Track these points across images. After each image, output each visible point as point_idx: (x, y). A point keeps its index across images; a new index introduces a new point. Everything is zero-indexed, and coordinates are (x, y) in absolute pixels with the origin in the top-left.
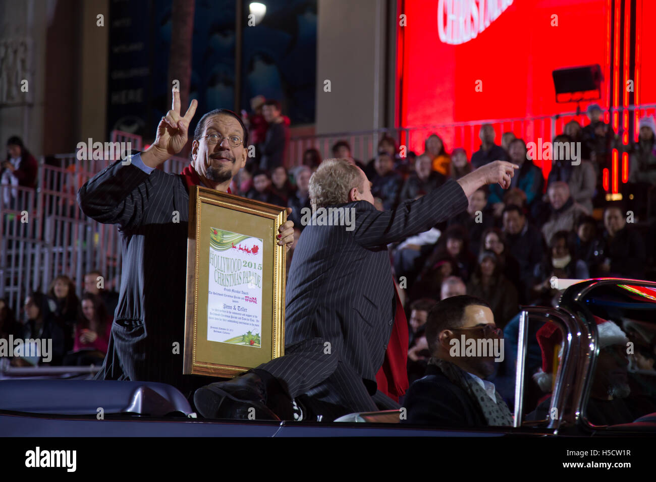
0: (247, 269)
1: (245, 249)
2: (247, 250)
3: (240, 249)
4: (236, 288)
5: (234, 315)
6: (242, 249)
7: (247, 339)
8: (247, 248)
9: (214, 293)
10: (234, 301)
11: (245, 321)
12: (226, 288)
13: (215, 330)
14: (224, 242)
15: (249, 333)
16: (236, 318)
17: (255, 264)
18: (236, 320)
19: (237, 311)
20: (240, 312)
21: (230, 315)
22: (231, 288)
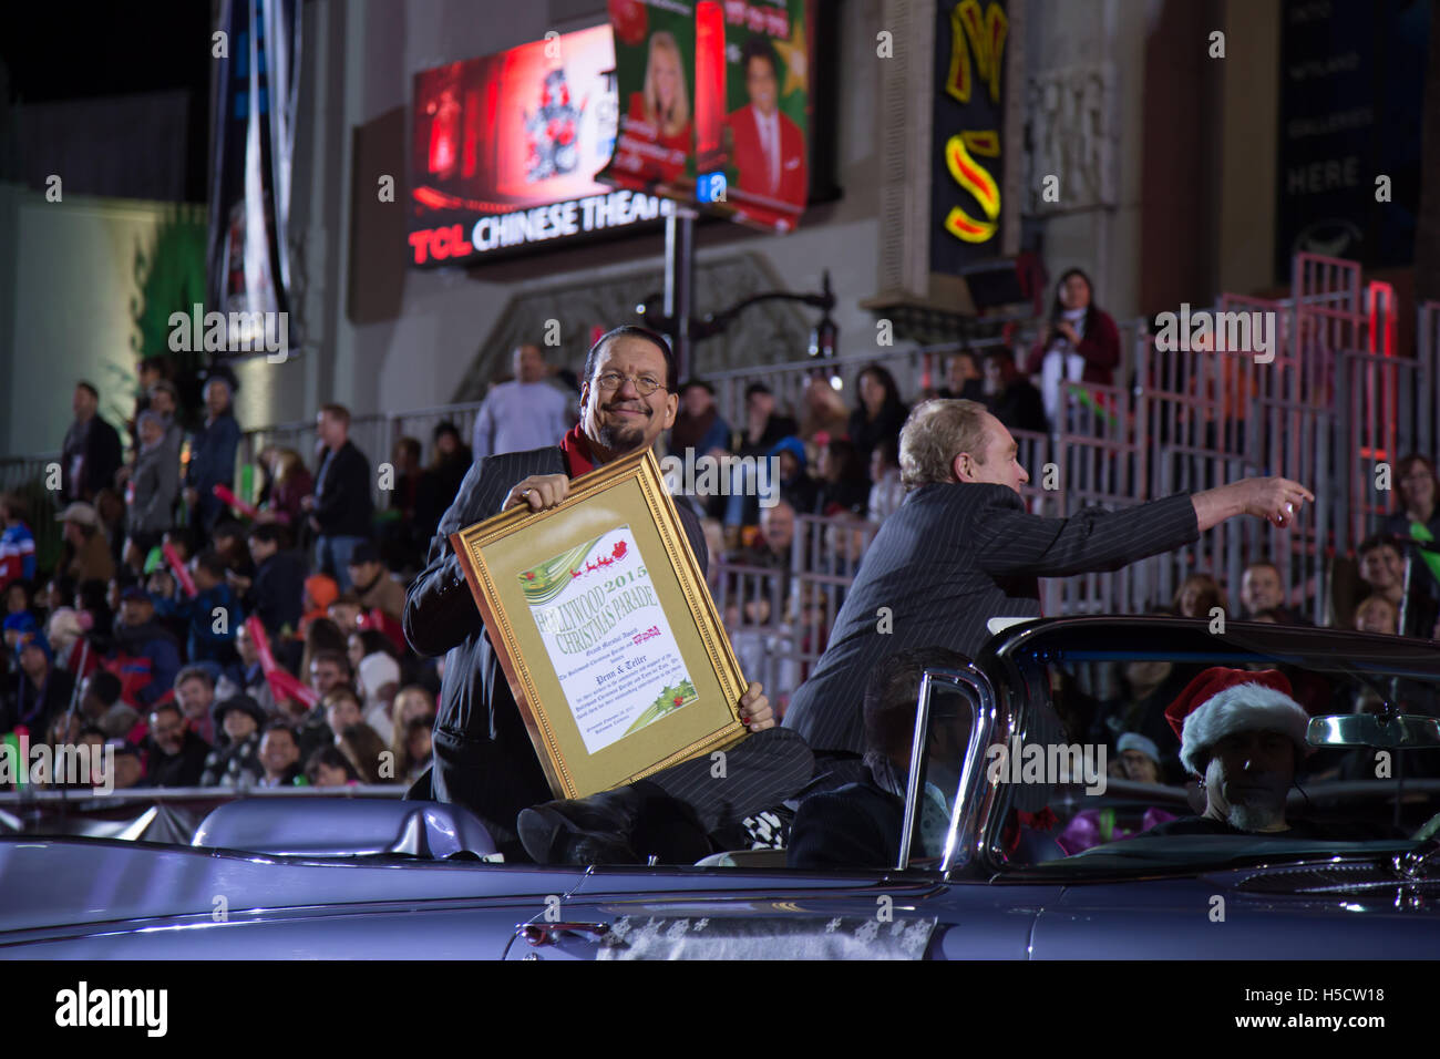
0: (618, 592)
1: (600, 563)
2: (606, 563)
3: (590, 569)
4: (608, 638)
5: (622, 683)
6: (594, 567)
7: (665, 703)
8: (602, 560)
9: (570, 674)
10: (613, 661)
11: (650, 678)
12: (590, 649)
13: (598, 729)
14: (553, 580)
15: (666, 690)
16: (630, 683)
17: (630, 574)
18: (631, 688)
19: (627, 672)
20: (634, 669)
21: (617, 686)
22: (600, 643)
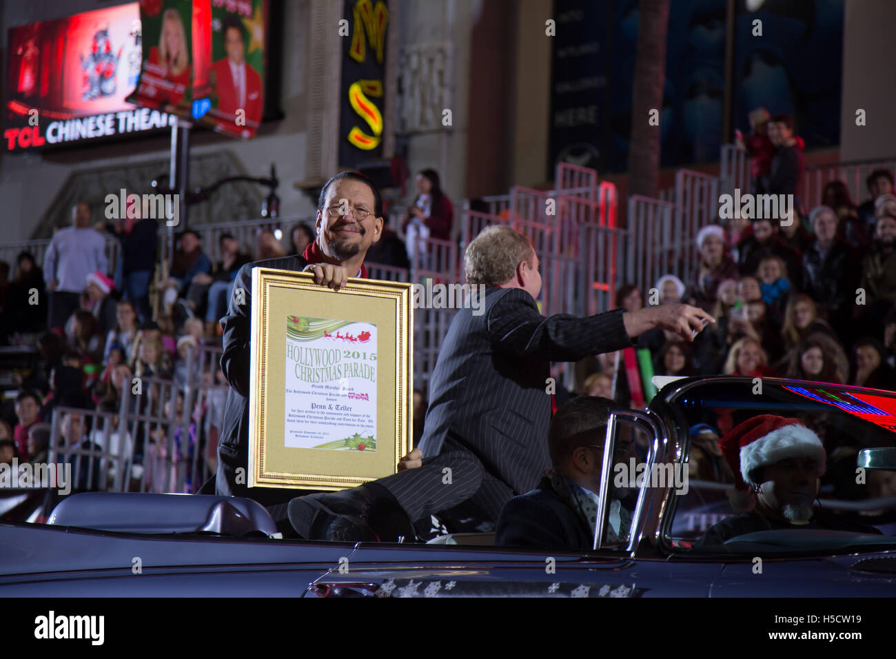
0: (351, 361)
1: (347, 337)
2: (351, 339)
3: (338, 337)
4: (330, 384)
5: (329, 416)
6: (342, 337)
7: (352, 443)
8: (349, 336)
9: (295, 391)
10: (327, 399)
11: (349, 422)
12: (316, 384)
13: (298, 434)
14: (310, 330)
15: (356, 435)
16: (333, 419)
17: (365, 354)
18: (332, 421)
19: (334, 411)
20: (340, 412)
21: (323, 416)
22: (324, 384)
